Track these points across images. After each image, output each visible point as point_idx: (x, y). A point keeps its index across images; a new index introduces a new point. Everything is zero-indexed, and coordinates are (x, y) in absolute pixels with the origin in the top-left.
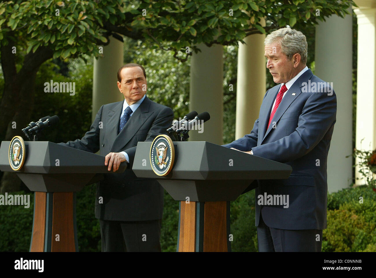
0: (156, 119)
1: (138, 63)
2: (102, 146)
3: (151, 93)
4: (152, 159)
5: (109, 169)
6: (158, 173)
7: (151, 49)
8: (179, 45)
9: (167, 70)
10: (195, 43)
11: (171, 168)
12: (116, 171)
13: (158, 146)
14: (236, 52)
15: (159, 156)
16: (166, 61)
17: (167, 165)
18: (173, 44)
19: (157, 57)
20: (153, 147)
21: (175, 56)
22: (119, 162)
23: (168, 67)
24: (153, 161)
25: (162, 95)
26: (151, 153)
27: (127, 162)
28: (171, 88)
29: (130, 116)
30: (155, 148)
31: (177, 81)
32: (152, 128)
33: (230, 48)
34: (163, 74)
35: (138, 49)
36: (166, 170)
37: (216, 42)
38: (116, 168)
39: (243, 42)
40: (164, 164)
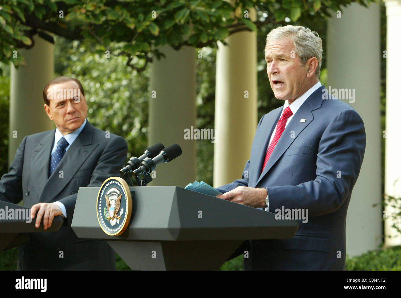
0: (104, 154)
1: (74, 73)
2: (27, 194)
3: (93, 116)
4: (100, 211)
5: (37, 225)
6: (109, 232)
7: (93, 53)
8: (134, 48)
9: (116, 84)
10: (157, 44)
11: (128, 225)
12: (48, 228)
13: (108, 193)
14: (214, 56)
15: (110, 208)
16: (115, 70)
17: (121, 220)
18: (126, 47)
19: (102, 65)
20: (100, 194)
21: (128, 64)
22: (52, 215)
23: (117, 79)
24: (101, 214)
25: (109, 119)
26: (99, 203)
27: (64, 216)
28: (121, 109)
29: (65, 151)
30: (103, 196)
31: (130, 98)
32: (98, 166)
33: (206, 51)
34: (110, 89)
35: (74, 53)
36: (120, 227)
37: (186, 43)
38: (48, 225)
39: (225, 44)
40: (117, 219)
